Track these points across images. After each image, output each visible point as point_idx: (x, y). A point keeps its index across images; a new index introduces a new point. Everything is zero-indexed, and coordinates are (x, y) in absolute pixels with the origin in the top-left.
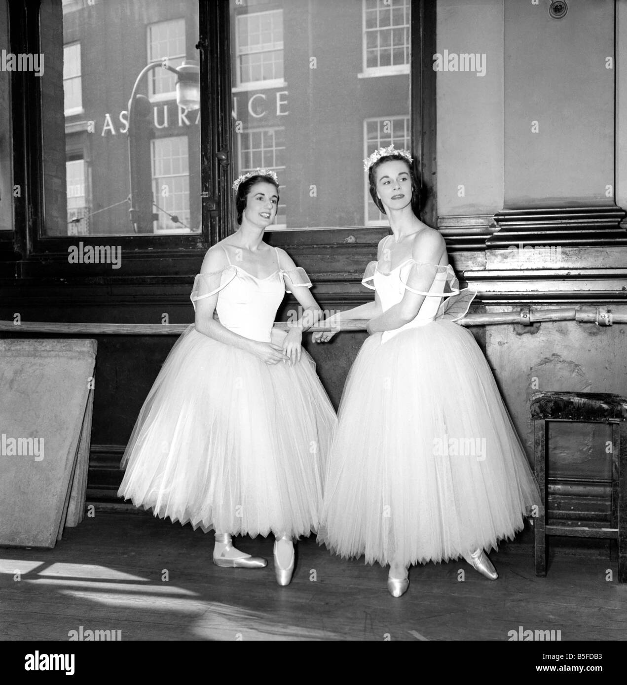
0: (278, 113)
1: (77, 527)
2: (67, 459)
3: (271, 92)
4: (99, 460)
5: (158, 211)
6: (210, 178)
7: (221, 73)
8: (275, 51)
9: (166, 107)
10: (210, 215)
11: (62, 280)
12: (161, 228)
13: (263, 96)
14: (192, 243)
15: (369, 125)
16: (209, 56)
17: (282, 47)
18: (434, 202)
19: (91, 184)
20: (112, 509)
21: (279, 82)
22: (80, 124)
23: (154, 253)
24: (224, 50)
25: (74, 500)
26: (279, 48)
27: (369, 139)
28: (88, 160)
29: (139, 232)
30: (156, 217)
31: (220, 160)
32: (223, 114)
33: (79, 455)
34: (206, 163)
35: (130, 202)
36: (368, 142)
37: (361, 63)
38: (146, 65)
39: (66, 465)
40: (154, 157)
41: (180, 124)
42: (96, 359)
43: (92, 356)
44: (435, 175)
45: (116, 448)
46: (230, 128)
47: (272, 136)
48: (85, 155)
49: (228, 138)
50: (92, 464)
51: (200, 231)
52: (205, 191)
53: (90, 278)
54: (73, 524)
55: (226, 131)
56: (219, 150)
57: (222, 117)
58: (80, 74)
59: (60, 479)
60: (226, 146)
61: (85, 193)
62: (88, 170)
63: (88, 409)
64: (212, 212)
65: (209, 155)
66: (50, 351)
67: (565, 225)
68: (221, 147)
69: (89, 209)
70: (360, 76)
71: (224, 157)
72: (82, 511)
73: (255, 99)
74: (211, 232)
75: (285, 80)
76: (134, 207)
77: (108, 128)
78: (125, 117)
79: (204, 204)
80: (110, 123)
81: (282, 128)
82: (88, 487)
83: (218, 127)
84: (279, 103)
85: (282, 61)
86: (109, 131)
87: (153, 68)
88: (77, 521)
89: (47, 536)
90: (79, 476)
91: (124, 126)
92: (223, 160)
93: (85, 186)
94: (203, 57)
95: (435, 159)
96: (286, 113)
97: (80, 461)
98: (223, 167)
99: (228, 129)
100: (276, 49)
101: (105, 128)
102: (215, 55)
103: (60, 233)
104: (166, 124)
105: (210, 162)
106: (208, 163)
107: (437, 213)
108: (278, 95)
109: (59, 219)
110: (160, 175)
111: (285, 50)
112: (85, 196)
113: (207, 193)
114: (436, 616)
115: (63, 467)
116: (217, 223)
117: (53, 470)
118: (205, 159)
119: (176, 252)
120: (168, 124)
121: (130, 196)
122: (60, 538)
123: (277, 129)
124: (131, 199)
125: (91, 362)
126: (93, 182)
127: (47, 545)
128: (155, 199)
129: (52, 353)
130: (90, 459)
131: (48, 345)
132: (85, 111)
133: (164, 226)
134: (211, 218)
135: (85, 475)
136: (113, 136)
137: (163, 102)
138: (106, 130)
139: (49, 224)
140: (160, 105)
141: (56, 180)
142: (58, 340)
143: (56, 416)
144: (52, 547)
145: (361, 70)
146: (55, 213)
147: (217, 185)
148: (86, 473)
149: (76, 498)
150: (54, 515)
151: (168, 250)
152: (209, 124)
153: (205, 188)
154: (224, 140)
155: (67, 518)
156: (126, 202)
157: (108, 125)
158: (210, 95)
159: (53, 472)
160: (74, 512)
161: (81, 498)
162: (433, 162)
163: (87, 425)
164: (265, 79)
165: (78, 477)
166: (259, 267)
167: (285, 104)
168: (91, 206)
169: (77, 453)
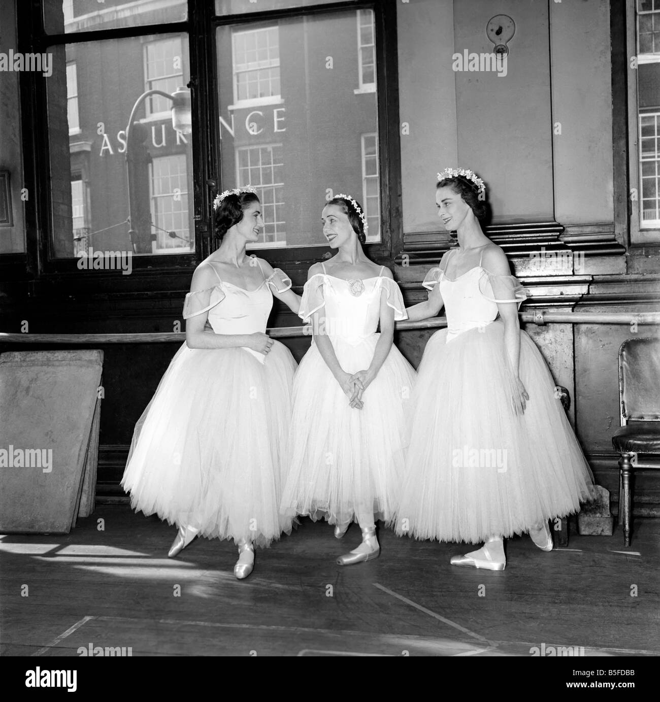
0: (276, 130)
1: (88, 517)
2: (79, 455)
3: (268, 109)
4: (107, 458)
5: (156, 230)
6: (201, 202)
7: (210, 109)
8: (271, 68)
9: (163, 126)
10: (203, 236)
11: (70, 297)
12: (160, 247)
13: (261, 113)
14: (187, 261)
15: (367, 139)
16: (199, 94)
17: (278, 64)
18: (400, 220)
19: (89, 204)
20: (120, 501)
21: (277, 99)
22: (78, 145)
23: (153, 271)
24: (212, 89)
25: (85, 493)
26: (275, 65)
27: (367, 154)
28: (87, 180)
29: (139, 252)
30: (154, 237)
31: (210, 187)
32: (212, 146)
33: (89, 453)
34: (198, 189)
35: (130, 224)
36: (366, 158)
37: (357, 80)
38: (144, 92)
39: (78, 461)
40: (153, 176)
41: (178, 142)
42: (103, 366)
43: (99, 364)
44: (400, 198)
45: (122, 447)
46: (218, 158)
47: (270, 152)
48: (84, 176)
49: (217, 167)
50: (100, 463)
51: (193, 251)
52: (198, 215)
53: (96, 295)
54: (85, 515)
55: (215, 160)
56: (209, 178)
57: (211, 148)
58: (76, 95)
59: (73, 473)
60: (216, 174)
61: (84, 214)
62: (86, 190)
63: (96, 412)
64: (204, 233)
65: (200, 182)
66: (62, 361)
67: (512, 239)
68: (211, 175)
69: (88, 229)
70: (356, 92)
71: (213, 184)
72: (92, 503)
73: (252, 116)
74: (204, 252)
75: (282, 98)
76: (133, 228)
77: (106, 148)
78: (123, 137)
79: (197, 226)
80: (108, 143)
81: (281, 145)
82: (97, 483)
83: (208, 157)
84: (276, 119)
85: (279, 78)
86: (107, 151)
87: (150, 94)
88: (89, 512)
89: (63, 523)
90: (90, 471)
91: (122, 146)
92: (213, 186)
93: (84, 207)
94: (194, 94)
95: (400, 183)
96: (284, 130)
97: (90, 459)
98: (213, 192)
99: (217, 158)
100: (272, 66)
101: (103, 148)
102: (205, 93)
103: (67, 255)
104: (164, 143)
105: (201, 188)
106: (200, 189)
107: (402, 231)
108: (275, 111)
109: (66, 242)
110: (159, 194)
111: (281, 67)
112: (84, 217)
113: (199, 216)
114: (397, 573)
115: (76, 462)
116: (209, 243)
117: (67, 465)
118: (197, 186)
119: (174, 270)
120: (166, 143)
121: (129, 218)
122: (74, 525)
123: (275, 145)
124: (130, 220)
125: (99, 369)
126: (92, 202)
127: (63, 531)
128: (153, 220)
129: (63, 362)
130: (99, 458)
131: (60, 355)
132: (83, 131)
133: (164, 245)
134: (203, 239)
135: (95, 472)
136: (112, 155)
137: (161, 121)
138: (104, 150)
139: (57, 246)
140: (158, 124)
141: (62, 207)
142: (69, 351)
143: (68, 418)
144: (67, 532)
145: (357, 86)
146: (62, 237)
147: (208, 209)
148: (95, 470)
149: (87, 492)
150: (68, 505)
151: (166, 268)
152: (199, 155)
153: (197, 212)
154: (214, 168)
155: (80, 509)
156: (125, 223)
157: (106, 145)
158: (200, 129)
159: (67, 467)
160: (86, 503)
161: (92, 492)
162: (399, 185)
163: (95, 426)
164: (262, 95)
165: (88, 472)
166: (247, 280)
167: (282, 120)
168: (90, 226)
169: (87, 451)
